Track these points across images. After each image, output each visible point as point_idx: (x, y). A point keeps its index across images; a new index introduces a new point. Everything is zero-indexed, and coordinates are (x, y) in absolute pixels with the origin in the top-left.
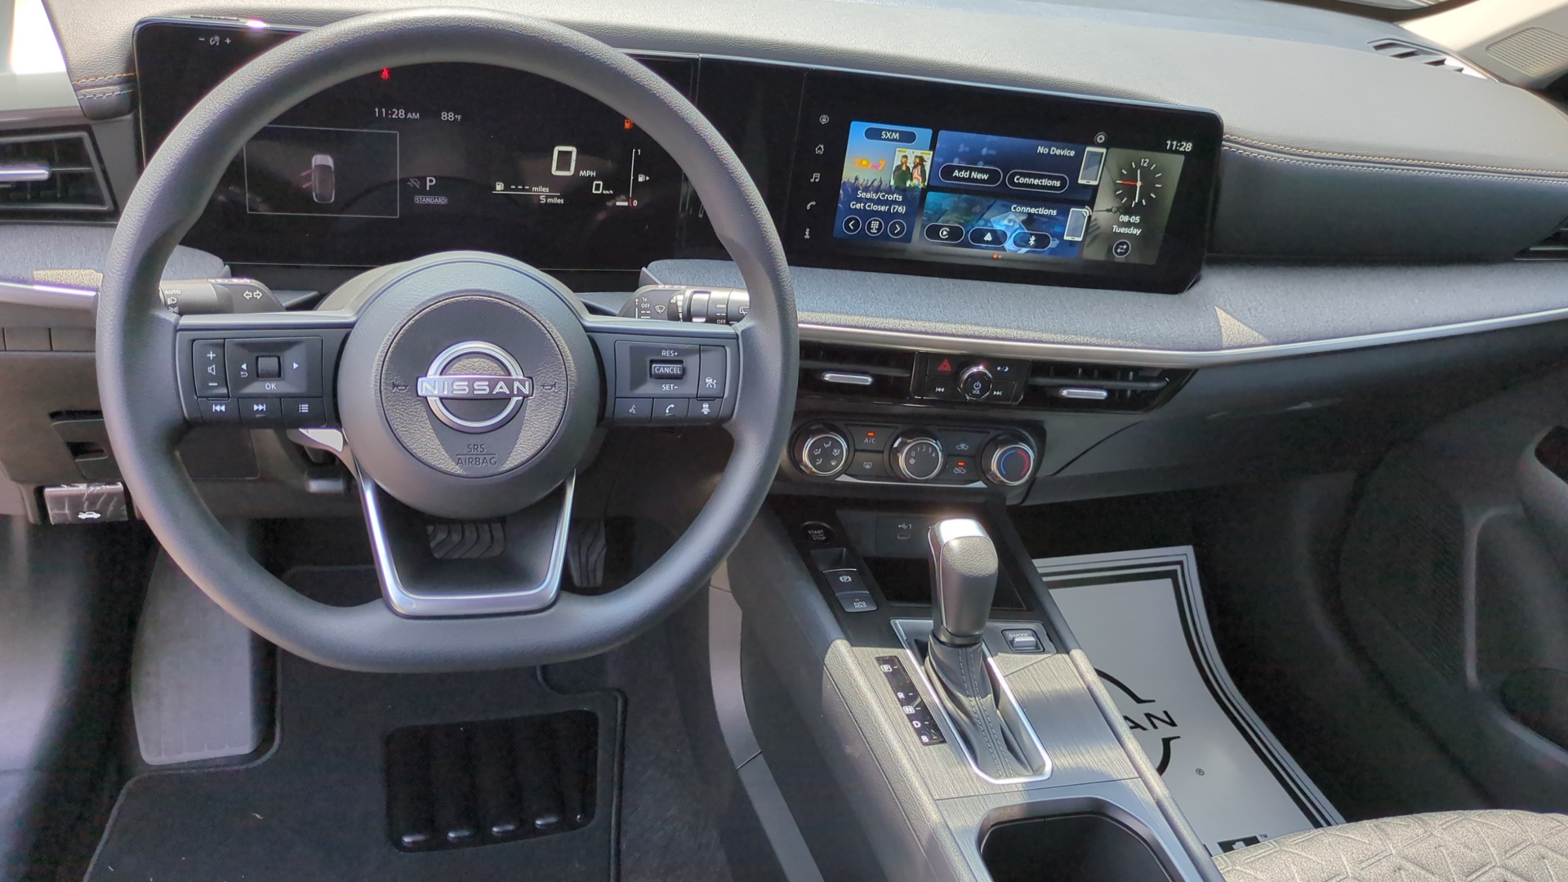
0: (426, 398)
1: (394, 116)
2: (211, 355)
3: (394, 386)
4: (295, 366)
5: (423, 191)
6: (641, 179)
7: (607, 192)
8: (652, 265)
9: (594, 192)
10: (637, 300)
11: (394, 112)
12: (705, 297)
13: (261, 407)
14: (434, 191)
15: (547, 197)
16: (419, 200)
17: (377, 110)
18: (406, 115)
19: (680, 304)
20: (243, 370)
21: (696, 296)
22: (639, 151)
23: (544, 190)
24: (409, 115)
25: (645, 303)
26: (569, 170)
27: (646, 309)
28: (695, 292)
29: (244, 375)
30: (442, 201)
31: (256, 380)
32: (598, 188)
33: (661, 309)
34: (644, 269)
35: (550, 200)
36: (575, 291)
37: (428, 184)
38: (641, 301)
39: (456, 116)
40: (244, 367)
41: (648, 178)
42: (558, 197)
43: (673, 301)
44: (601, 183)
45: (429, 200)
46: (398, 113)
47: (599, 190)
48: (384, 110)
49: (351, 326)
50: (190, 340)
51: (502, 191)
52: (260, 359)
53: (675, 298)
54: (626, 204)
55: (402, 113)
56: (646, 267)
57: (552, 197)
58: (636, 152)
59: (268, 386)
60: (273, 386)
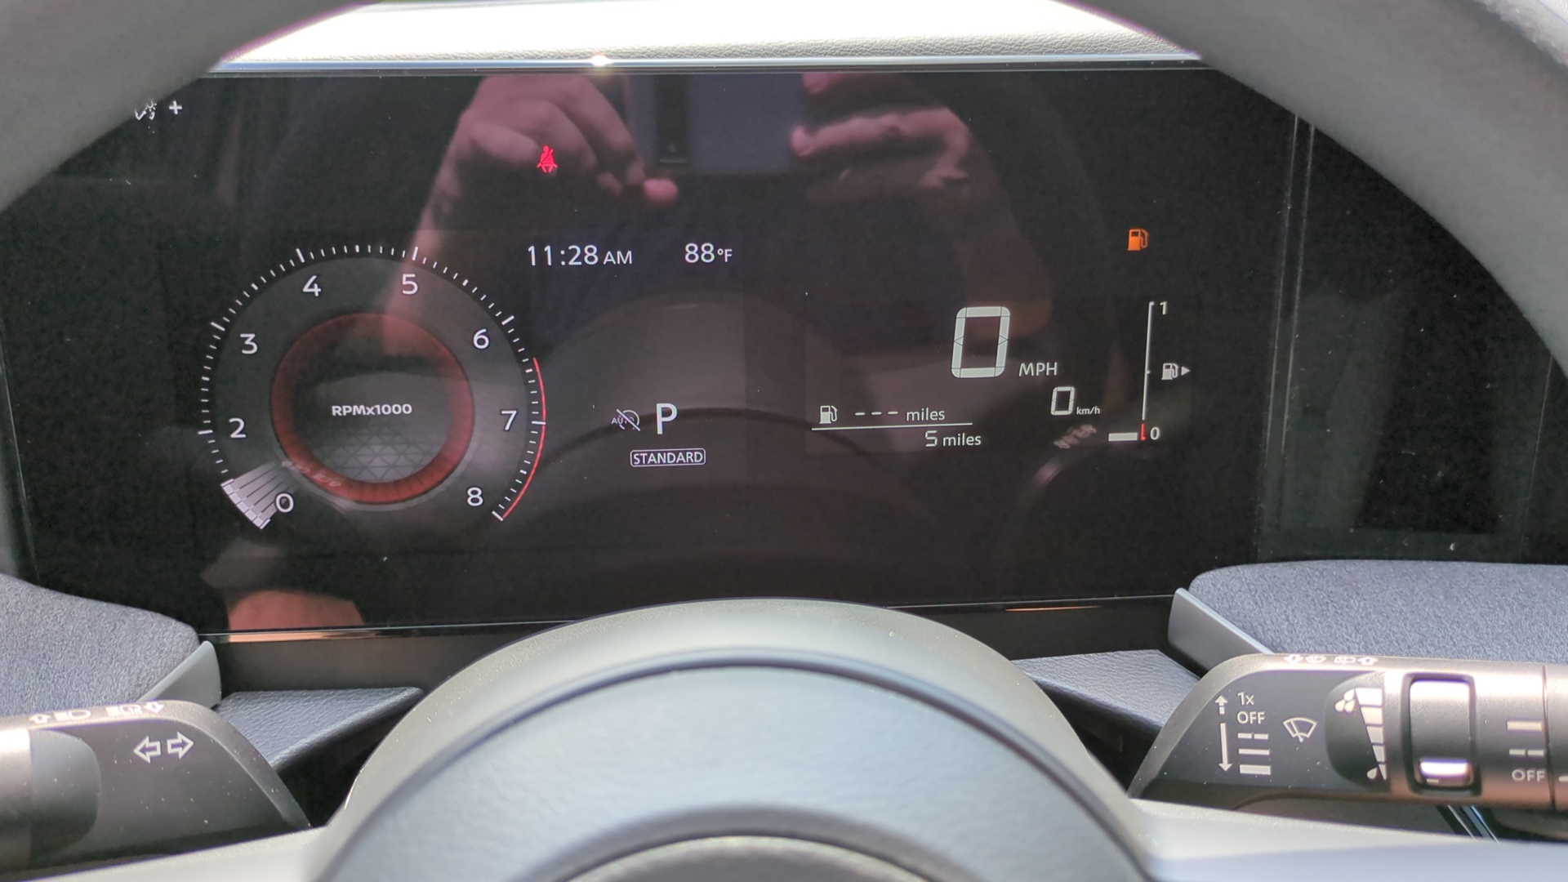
1: (571, 263)
5: (647, 437)
6: (1169, 373)
7: (1087, 411)
8: (1203, 580)
9: (1054, 412)
10: (1221, 701)
11: (574, 251)
12: (1456, 694)
14: (675, 436)
15: (942, 432)
16: (639, 458)
17: (532, 249)
18: (601, 258)
19: (1373, 716)
21: (1422, 693)
22: (1164, 304)
23: (933, 415)
24: (609, 258)
25: (1249, 708)
26: (993, 365)
27: (1253, 728)
28: (1417, 678)
30: (694, 457)
32: (1064, 401)
33: (1304, 727)
34: (1180, 592)
35: (948, 440)
36: (1010, 658)
37: (660, 420)
38: (1234, 706)
39: (720, 251)
41: (1185, 371)
42: (970, 432)
43: (1344, 705)
44: (1072, 390)
45: (663, 458)
46: (583, 254)
47: (1066, 408)
48: (548, 249)
51: (833, 424)
53: (1349, 695)
54: (1132, 437)
55: (591, 254)
56: (1187, 587)
57: (954, 432)
58: (1157, 309)
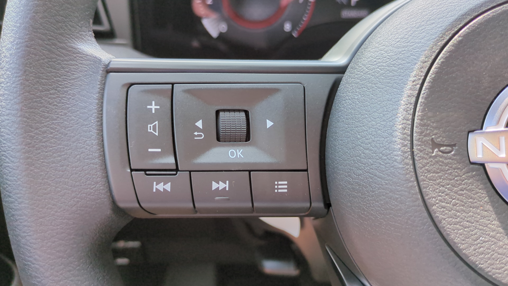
0: (483, 165)
2: (153, 107)
3: (435, 145)
4: (269, 124)
13: (221, 186)
20: (198, 129)
29: (199, 136)
31: (215, 146)
40: (199, 124)
49: (342, 70)
50: (124, 85)
52: (221, 114)
59: (232, 154)
60: (239, 153)
